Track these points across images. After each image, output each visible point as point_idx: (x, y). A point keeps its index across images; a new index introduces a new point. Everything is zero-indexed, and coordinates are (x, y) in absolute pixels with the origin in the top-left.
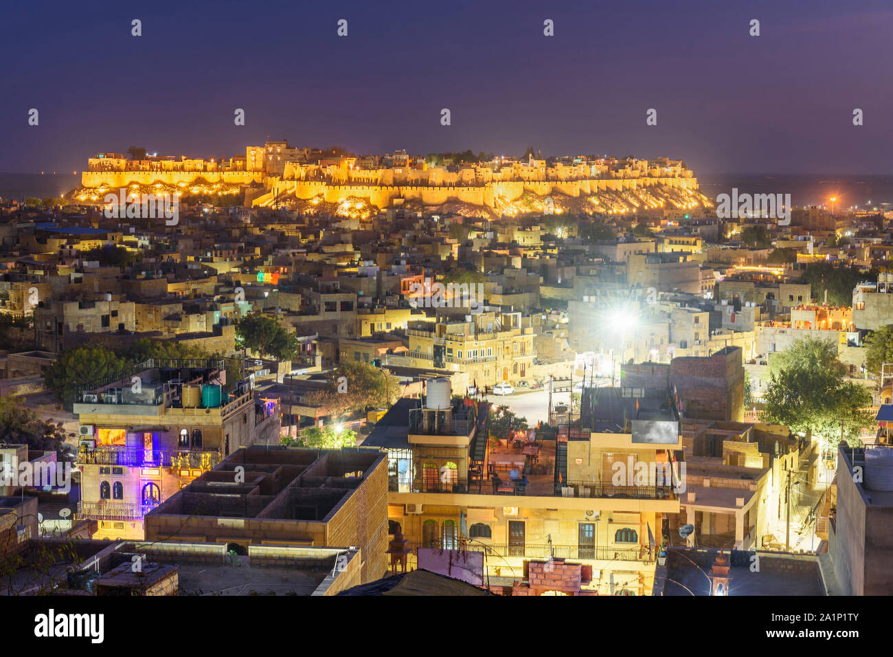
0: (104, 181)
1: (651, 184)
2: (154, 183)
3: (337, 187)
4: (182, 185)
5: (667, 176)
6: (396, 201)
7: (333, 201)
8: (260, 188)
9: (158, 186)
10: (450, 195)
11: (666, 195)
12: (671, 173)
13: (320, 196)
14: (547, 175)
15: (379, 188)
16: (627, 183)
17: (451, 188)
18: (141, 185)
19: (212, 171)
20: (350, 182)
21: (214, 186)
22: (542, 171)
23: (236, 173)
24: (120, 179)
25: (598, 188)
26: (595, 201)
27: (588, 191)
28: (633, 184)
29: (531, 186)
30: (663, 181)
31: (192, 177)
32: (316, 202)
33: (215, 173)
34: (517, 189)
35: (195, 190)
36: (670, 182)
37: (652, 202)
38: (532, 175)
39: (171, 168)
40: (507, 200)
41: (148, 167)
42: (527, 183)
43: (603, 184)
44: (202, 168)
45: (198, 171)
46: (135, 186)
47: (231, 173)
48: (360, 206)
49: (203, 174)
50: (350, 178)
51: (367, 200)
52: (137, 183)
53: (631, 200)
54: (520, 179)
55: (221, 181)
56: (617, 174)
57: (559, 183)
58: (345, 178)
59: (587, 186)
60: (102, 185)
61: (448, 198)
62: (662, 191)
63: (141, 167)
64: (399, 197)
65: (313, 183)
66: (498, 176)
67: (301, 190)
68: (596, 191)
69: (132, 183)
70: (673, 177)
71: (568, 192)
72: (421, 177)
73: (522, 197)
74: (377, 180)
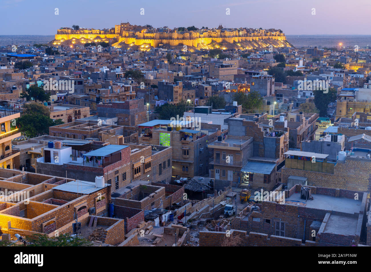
0: (63, 38)
1: (265, 39)
2: (81, 38)
3: (139, 40)
4: (91, 39)
5: (273, 35)
6: (160, 45)
7: (138, 45)
8: (116, 40)
9: (83, 39)
10: (180, 42)
11: (271, 42)
12: (274, 35)
13: (133, 43)
14: (221, 35)
15: (154, 40)
16: (254, 38)
17: (180, 40)
18: (76, 39)
19: (103, 34)
20: (144, 38)
21: (103, 39)
22: (219, 33)
23: (111, 35)
24: (68, 37)
25: (241, 40)
26: (239, 45)
27: (237, 41)
28: (257, 38)
29: (215, 39)
30: (271, 37)
31: (95, 36)
32: (132, 45)
33: (104, 35)
34: (209, 40)
35: (96, 41)
36: (274, 37)
37: (264, 45)
38: (215, 35)
39: (87, 33)
40: (205, 44)
41: (79, 33)
42: (213, 38)
43: (244, 38)
44: (99, 33)
45: (98, 34)
46: (74, 40)
47: (109, 35)
48: (147, 46)
49: (99, 35)
50: (144, 36)
51: (150, 44)
52: (75, 38)
53: (255, 45)
54: (211, 37)
55: (106, 37)
56: (251, 35)
57: (225, 38)
58: (142, 36)
59: (237, 39)
60: (62, 39)
61: (179, 43)
62: (269, 41)
63: (76, 32)
64: (161, 43)
65: (131, 38)
66: (202, 35)
67: (126, 41)
68: (241, 41)
69: (73, 38)
70: (276, 36)
71: (229, 41)
72: (170, 36)
73: (211, 44)
74: (153, 37)
